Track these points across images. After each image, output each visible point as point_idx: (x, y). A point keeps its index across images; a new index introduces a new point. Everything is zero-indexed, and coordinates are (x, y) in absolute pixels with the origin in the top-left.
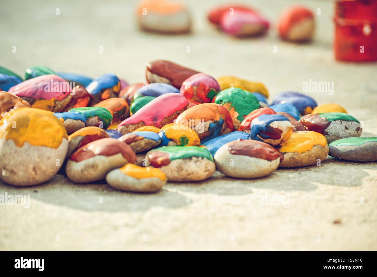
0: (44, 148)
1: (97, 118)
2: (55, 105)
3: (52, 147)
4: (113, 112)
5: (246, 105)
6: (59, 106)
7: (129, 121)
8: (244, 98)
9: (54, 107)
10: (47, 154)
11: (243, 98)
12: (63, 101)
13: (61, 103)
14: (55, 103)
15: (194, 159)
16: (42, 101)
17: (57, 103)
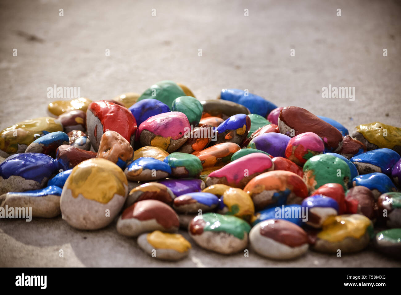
0: (93, 202)
1: (183, 168)
2: (170, 143)
3: (101, 203)
4: (217, 158)
5: (327, 175)
6: (174, 145)
7: (214, 174)
8: (328, 168)
9: (169, 145)
10: (96, 208)
11: (326, 168)
12: (178, 141)
13: (176, 142)
14: (171, 141)
15: (222, 234)
16: (160, 138)
17: (172, 141)
